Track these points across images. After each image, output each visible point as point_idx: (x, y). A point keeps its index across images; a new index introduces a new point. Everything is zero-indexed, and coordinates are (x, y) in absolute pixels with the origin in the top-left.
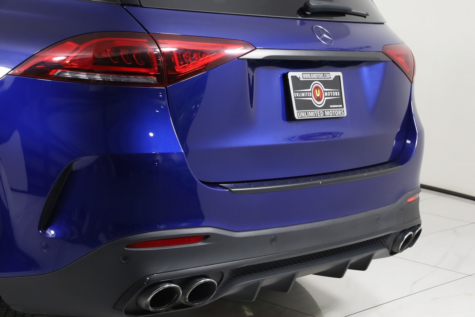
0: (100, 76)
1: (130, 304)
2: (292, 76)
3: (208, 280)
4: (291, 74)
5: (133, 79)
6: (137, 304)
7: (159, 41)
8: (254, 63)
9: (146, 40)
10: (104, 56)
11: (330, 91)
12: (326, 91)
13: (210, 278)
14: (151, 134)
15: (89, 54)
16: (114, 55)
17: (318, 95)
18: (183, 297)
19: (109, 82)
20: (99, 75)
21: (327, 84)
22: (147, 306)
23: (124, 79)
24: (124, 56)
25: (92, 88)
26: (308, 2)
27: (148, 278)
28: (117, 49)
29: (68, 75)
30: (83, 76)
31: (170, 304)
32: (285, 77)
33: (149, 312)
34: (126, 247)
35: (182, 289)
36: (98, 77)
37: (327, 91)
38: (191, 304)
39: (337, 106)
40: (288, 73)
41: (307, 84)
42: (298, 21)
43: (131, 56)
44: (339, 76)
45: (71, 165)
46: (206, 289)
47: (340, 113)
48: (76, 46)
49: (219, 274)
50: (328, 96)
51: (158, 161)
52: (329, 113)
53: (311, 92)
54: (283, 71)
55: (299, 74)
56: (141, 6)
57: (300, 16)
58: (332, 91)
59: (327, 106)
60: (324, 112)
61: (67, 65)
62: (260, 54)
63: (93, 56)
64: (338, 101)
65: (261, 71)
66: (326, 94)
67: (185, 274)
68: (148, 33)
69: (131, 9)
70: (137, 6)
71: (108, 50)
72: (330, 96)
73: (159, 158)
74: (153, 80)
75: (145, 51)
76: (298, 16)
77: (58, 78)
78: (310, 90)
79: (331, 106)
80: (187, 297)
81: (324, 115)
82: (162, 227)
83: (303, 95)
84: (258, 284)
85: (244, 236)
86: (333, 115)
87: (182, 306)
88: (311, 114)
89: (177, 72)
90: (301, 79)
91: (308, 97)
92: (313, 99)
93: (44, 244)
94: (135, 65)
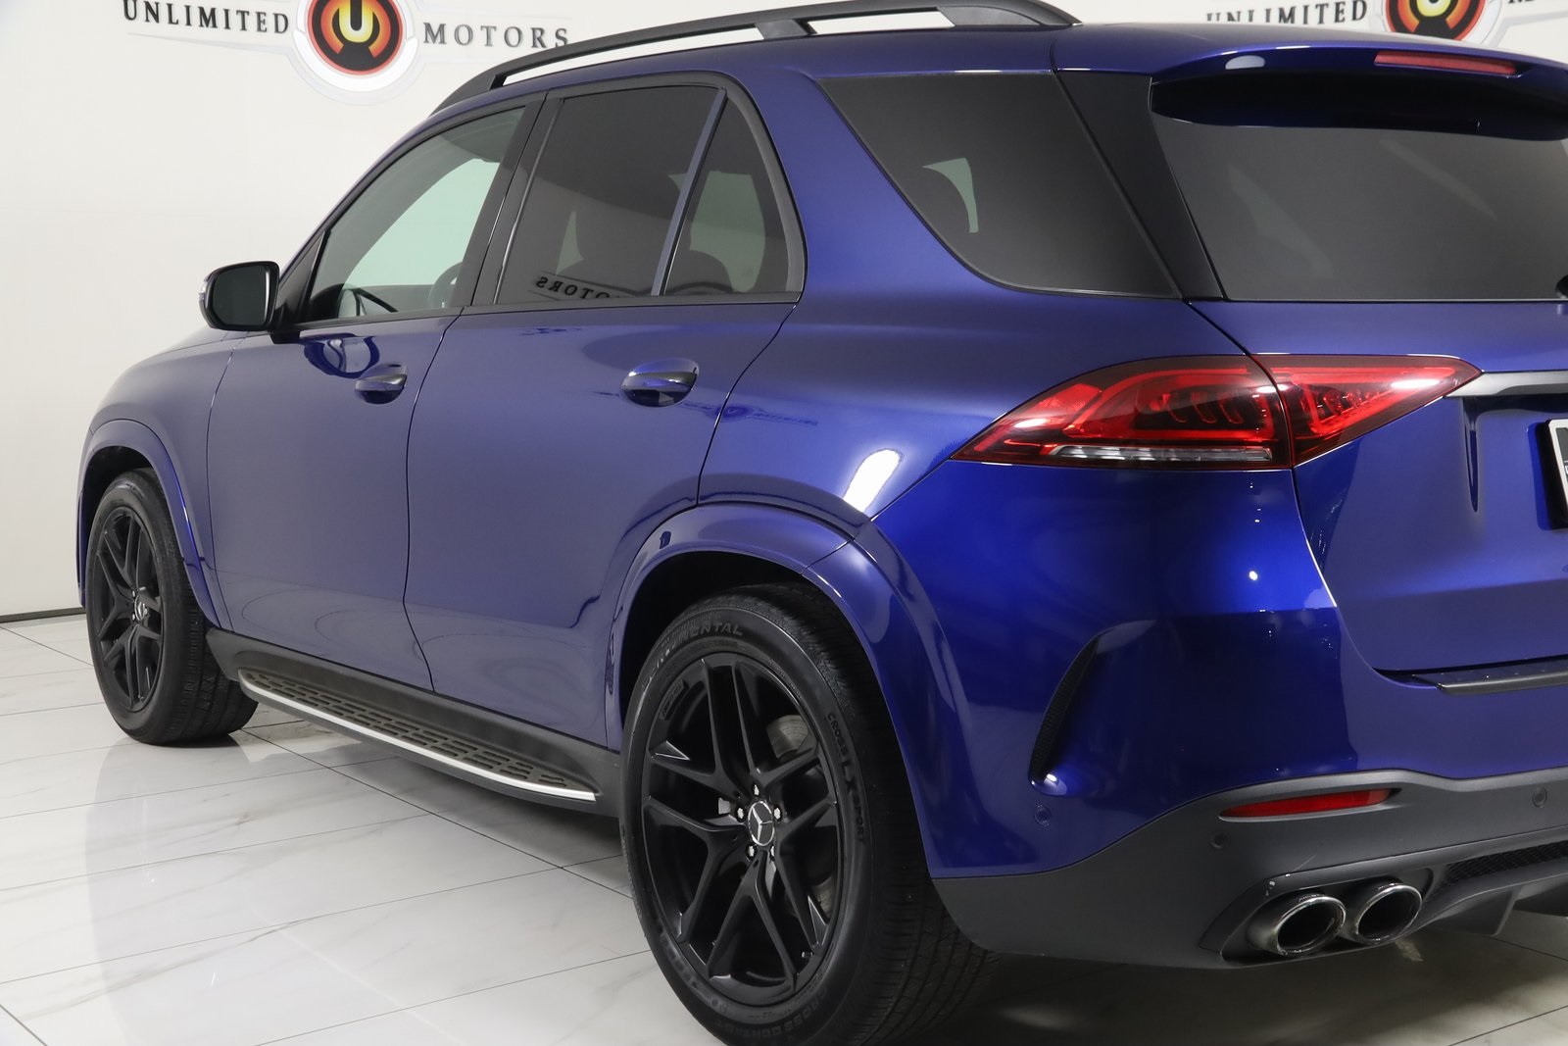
0: (1151, 451)
1: (1233, 939)
2: (1557, 429)
3: (1400, 887)
4: (1555, 425)
5: (1220, 455)
6: (1247, 939)
7: (1274, 371)
8: (1477, 405)
9: (1244, 371)
10: (1156, 408)
13: (1398, 881)
14: (1253, 576)
15: (1127, 410)
16: (1178, 405)
18: (1347, 924)
19: (1168, 464)
20: (1148, 449)
22: (1271, 943)
23: (1200, 455)
24: (1199, 406)
25: (1124, 477)
27: (1272, 883)
28: (1185, 393)
29: (1079, 453)
30: (1112, 453)
31: (1320, 939)
32: (1541, 434)
33: (1278, 957)
34: (1221, 815)
35: (1347, 906)
36: (1146, 455)
38: (1363, 939)
40: (1548, 422)
42: (1560, 308)
43: (1213, 406)
45: (1095, 642)
46: (1393, 913)
48: (1090, 391)
49: (1424, 874)
51: (1272, 627)
54: (1538, 417)
56: (1226, 299)
57: (1564, 293)
61: (1075, 432)
62: (1486, 385)
63: (1136, 410)
65: (1483, 424)
67: (1349, 875)
68: (1248, 354)
69: (1202, 306)
70: (1218, 299)
71: (1164, 396)
73: (1275, 620)
74: (1257, 454)
75: (1237, 393)
76: (1559, 294)
77: (1059, 460)
80: (1357, 925)
82: (1285, 773)
84: (1508, 896)
85: (1476, 789)
87: (1342, 944)
89: (1314, 434)
93: (1040, 808)
94: (1222, 424)
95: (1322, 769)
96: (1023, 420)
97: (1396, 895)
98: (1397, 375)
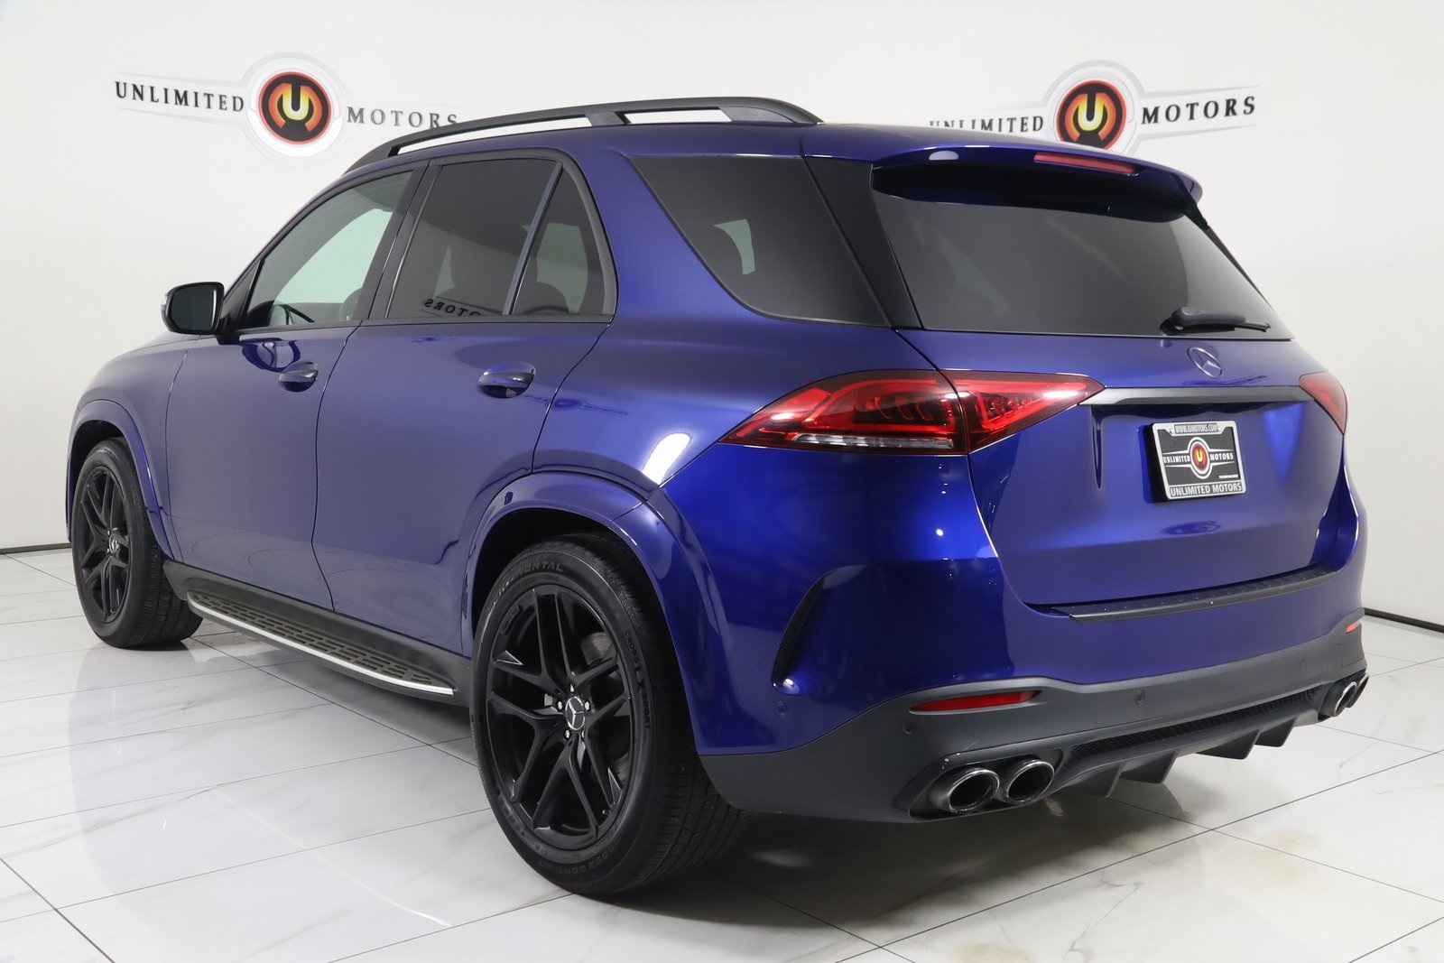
0: (866, 440)
1: (918, 800)
2: (1158, 431)
3: (1039, 763)
4: (1157, 427)
5: (916, 443)
6: (928, 801)
7: (956, 382)
8: (1102, 412)
9: (934, 382)
10: (870, 407)
11: (1218, 453)
12: (1212, 453)
13: (1038, 758)
14: (940, 532)
15: (848, 408)
16: (887, 406)
17: (1200, 459)
18: (1001, 790)
19: (878, 449)
20: (863, 438)
21: (1213, 441)
22: (945, 803)
23: (901, 443)
24: (901, 407)
25: (846, 459)
26: (1179, 310)
27: (947, 760)
28: (891, 397)
29: (813, 439)
30: (837, 440)
31: (981, 801)
32: (1147, 433)
33: (950, 814)
34: (912, 709)
35: (1000, 777)
36: (862, 442)
37: (1214, 453)
38: (1011, 801)
39: (1230, 476)
40: (1152, 425)
41: (1181, 442)
42: (1162, 342)
43: (912, 406)
44: (1232, 428)
45: (822, 581)
46: (1034, 781)
47: (1235, 487)
48: (824, 394)
49: (1056, 753)
50: (1215, 461)
51: (952, 571)
52: (1218, 489)
53: (1189, 454)
54: (1145, 421)
55: (1170, 427)
56: (923, 329)
57: (1165, 332)
58: (1222, 453)
59: (1214, 477)
60: (1211, 486)
61: (811, 424)
62: (1108, 397)
63: (855, 409)
64: (1232, 468)
65: (1107, 425)
66: (1213, 458)
67: (1005, 753)
68: (937, 369)
69: (906, 333)
70: (917, 328)
71: (876, 399)
72: (1219, 461)
73: (954, 566)
74: (944, 443)
75: (928, 398)
76: (1162, 332)
77: (798, 444)
78: (1187, 452)
79: (1221, 477)
80: (1008, 790)
81: (1212, 492)
82: (959, 679)
83: (1178, 461)
84: (1116, 769)
85: (1095, 691)
86: (1225, 491)
87: (996, 804)
88: (1191, 491)
89: (984, 429)
90: (1174, 435)
91: (1184, 463)
92: (1193, 467)
93: (780, 703)
94: (918, 421)
95: (987, 676)
96: (778, 413)
97: (1036, 768)
98: (1045, 388)
